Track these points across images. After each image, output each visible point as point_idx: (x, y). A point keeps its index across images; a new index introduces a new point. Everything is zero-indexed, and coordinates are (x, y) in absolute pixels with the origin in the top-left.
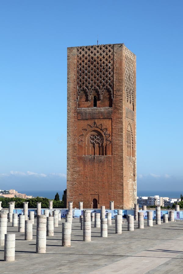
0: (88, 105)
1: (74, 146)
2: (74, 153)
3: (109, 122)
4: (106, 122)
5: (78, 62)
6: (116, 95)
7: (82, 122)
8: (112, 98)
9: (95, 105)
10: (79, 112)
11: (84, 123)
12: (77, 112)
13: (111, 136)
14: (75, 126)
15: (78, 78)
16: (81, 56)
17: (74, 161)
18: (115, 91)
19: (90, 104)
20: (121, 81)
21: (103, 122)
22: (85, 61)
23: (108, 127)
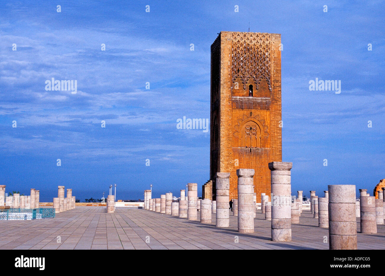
0: (243, 94)
1: (229, 136)
2: (229, 144)
3: (267, 113)
4: (263, 113)
5: (233, 47)
6: (275, 85)
7: (237, 111)
8: (270, 89)
9: (251, 94)
10: (234, 100)
11: (240, 112)
12: (232, 101)
13: (269, 128)
14: (229, 115)
15: (233, 65)
16: (235, 41)
17: (228, 154)
18: (273, 81)
19: (245, 93)
20: (279, 71)
21: (261, 113)
22: (241, 48)
23: (266, 118)
